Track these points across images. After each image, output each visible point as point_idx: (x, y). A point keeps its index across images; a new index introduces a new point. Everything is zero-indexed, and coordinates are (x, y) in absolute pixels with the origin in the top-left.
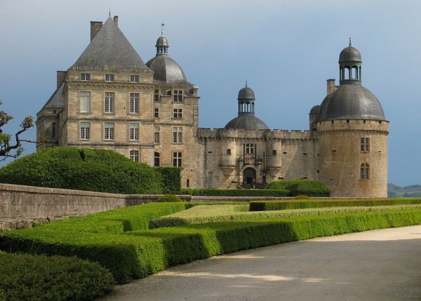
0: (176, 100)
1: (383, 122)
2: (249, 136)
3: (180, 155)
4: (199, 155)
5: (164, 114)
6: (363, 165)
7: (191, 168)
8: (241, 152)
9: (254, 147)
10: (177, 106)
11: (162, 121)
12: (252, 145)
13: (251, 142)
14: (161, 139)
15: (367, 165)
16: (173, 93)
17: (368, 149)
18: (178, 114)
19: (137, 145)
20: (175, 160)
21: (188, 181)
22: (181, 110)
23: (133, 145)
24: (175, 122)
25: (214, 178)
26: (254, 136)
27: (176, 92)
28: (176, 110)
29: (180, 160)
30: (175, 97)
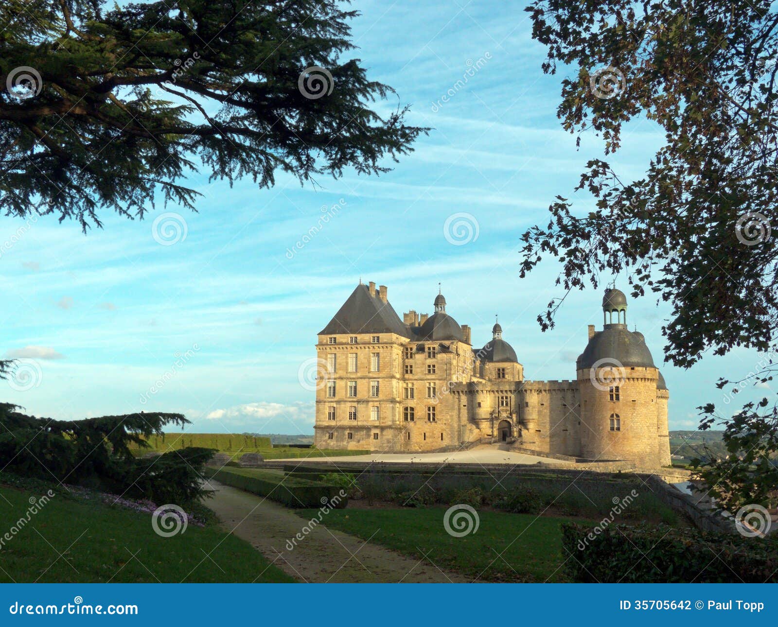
0: (429, 357)
1: (636, 368)
2: (501, 388)
3: (434, 409)
4: (453, 409)
5: (419, 370)
6: (612, 416)
7: (444, 422)
8: (495, 404)
9: (509, 400)
10: (430, 361)
11: (416, 377)
12: (507, 398)
13: (505, 394)
14: (415, 395)
15: (617, 416)
16: (426, 350)
17: (618, 398)
18: (431, 369)
19: (377, 401)
20: (429, 414)
21: (442, 434)
22: (434, 366)
23: (373, 401)
24: (429, 377)
25: (468, 431)
26: (507, 388)
27: (429, 348)
28: (429, 366)
29: (434, 414)
30: (429, 353)
